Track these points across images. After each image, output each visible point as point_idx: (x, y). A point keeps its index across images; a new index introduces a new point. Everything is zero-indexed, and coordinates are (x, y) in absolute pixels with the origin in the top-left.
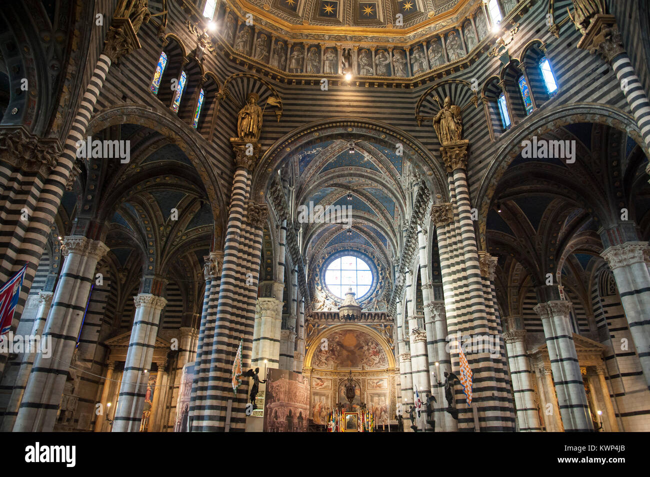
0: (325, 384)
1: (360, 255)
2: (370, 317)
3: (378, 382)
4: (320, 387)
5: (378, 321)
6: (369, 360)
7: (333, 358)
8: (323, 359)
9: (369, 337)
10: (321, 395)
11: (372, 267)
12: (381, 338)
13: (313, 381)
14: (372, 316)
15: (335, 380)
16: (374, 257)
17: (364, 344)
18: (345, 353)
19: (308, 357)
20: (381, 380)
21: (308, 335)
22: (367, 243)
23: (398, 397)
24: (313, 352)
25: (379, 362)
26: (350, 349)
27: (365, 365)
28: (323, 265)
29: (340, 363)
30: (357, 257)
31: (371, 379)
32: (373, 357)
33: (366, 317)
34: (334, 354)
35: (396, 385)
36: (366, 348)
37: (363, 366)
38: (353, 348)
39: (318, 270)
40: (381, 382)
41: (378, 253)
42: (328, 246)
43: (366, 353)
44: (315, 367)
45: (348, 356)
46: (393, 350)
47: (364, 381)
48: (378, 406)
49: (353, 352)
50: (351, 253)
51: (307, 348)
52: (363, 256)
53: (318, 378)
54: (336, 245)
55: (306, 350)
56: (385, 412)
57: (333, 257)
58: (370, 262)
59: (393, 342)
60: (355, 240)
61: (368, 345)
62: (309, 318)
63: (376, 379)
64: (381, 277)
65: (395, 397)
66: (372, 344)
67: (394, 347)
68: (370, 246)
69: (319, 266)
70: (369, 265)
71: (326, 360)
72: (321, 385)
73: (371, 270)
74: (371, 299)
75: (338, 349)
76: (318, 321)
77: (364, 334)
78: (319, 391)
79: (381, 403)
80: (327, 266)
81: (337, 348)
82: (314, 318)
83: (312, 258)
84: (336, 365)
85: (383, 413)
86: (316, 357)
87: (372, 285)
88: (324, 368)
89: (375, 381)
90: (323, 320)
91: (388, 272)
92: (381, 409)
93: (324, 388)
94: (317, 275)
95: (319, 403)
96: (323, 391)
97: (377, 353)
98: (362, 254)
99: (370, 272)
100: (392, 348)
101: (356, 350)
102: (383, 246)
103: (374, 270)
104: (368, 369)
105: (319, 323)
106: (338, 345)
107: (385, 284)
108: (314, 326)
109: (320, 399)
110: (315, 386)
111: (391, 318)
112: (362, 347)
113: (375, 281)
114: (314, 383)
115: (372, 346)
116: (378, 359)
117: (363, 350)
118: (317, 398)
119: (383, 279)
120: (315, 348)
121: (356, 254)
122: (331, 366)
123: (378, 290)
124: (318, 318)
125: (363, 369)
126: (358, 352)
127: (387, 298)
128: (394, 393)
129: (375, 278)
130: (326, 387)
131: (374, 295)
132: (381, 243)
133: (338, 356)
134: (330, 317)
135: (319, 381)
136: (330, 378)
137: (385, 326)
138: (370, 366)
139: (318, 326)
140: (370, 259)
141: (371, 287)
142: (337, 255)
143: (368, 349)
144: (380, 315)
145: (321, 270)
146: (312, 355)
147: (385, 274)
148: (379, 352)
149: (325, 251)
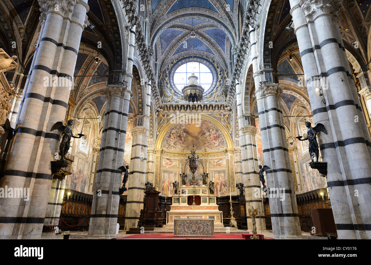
0: (173, 164)
1: (202, 60)
2: (211, 108)
3: (218, 162)
4: (169, 166)
5: (218, 111)
6: (210, 144)
7: (180, 143)
8: (172, 143)
9: (210, 125)
10: (170, 172)
11: (213, 69)
12: (221, 125)
13: (163, 161)
14: (212, 107)
15: (182, 161)
16: (214, 62)
17: (206, 131)
18: (190, 138)
19: (159, 141)
20: (221, 159)
21: (159, 123)
22: (208, 50)
23: (236, 173)
24: (163, 136)
25: (219, 145)
26: (194, 135)
27: (207, 148)
28: (172, 69)
29: (186, 147)
30: (200, 62)
31: (212, 159)
32: (214, 141)
33: (208, 108)
34: (181, 140)
35: (233, 163)
36: (207, 134)
37: (205, 149)
38: (196, 134)
39: (167, 72)
40: (221, 161)
41: (217, 58)
42: (176, 53)
43: (208, 138)
44: (165, 149)
45: (193, 141)
46: (231, 134)
47: (206, 161)
48: (218, 181)
49: (197, 138)
50: (195, 59)
51: (158, 133)
52: (205, 62)
53: (167, 159)
54: (183, 53)
55: (157, 136)
56: (225, 186)
57: (180, 63)
58: (210, 66)
59: (231, 128)
60: (199, 47)
61: (209, 131)
62: (159, 109)
63: (216, 159)
64: (220, 77)
65: (233, 173)
66: (213, 130)
67: (232, 132)
68: (211, 52)
69: (168, 69)
70: (210, 69)
71: (174, 144)
72: (170, 165)
73: (212, 72)
74: (212, 94)
75: (185, 135)
76: (167, 111)
77: (206, 123)
78: (168, 169)
79: (221, 178)
80: (176, 70)
81: (183, 135)
82: (164, 110)
83: (163, 63)
84: (183, 148)
85: (223, 186)
86: (165, 141)
87: (212, 84)
88: (172, 150)
89: (216, 161)
90: (172, 111)
91: (225, 73)
92: (221, 183)
93: (172, 167)
94: (166, 76)
95: (168, 179)
96: (171, 170)
97: (217, 138)
98: (204, 59)
99: (211, 74)
100: (230, 133)
101: (199, 136)
102: (222, 51)
103: (214, 72)
104: (209, 150)
105: (168, 113)
106: (185, 132)
107: (223, 82)
108: (164, 116)
109: (169, 176)
110: (165, 165)
111: (229, 108)
112: (204, 134)
113: (215, 80)
114: (164, 163)
115: (212, 132)
116: (218, 143)
117: (205, 136)
118: (166, 175)
119: (222, 78)
120: (165, 133)
121: (199, 60)
122: (179, 148)
123: (218, 87)
124: (167, 109)
125: (205, 151)
126: (201, 138)
127: (225, 93)
128: (232, 169)
129: (215, 78)
130: (174, 166)
131: (214, 91)
132: (220, 48)
133: (185, 140)
134: (177, 109)
135: (168, 161)
136: (178, 159)
137: (224, 115)
138: (211, 149)
139: (168, 116)
140: (211, 63)
141: (212, 86)
142: (183, 61)
143: (210, 135)
144: (220, 106)
145: (170, 73)
146: (162, 139)
147: (224, 74)
148: (219, 137)
149: (173, 57)
